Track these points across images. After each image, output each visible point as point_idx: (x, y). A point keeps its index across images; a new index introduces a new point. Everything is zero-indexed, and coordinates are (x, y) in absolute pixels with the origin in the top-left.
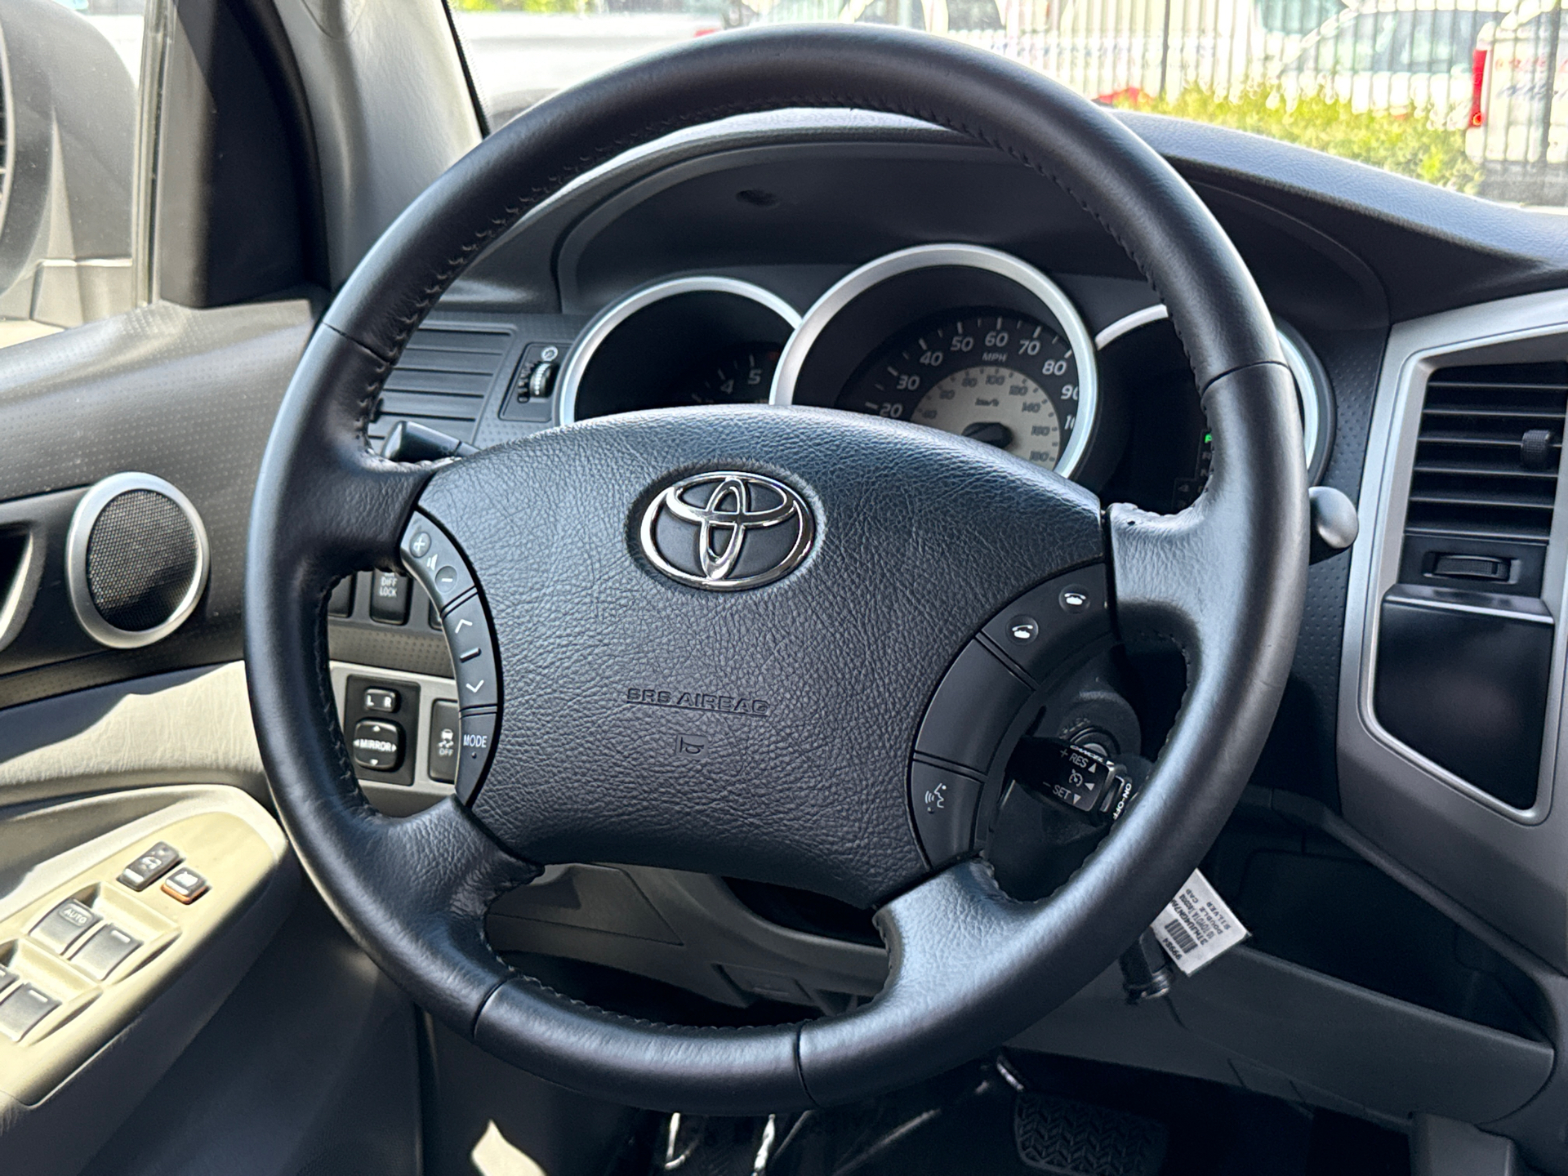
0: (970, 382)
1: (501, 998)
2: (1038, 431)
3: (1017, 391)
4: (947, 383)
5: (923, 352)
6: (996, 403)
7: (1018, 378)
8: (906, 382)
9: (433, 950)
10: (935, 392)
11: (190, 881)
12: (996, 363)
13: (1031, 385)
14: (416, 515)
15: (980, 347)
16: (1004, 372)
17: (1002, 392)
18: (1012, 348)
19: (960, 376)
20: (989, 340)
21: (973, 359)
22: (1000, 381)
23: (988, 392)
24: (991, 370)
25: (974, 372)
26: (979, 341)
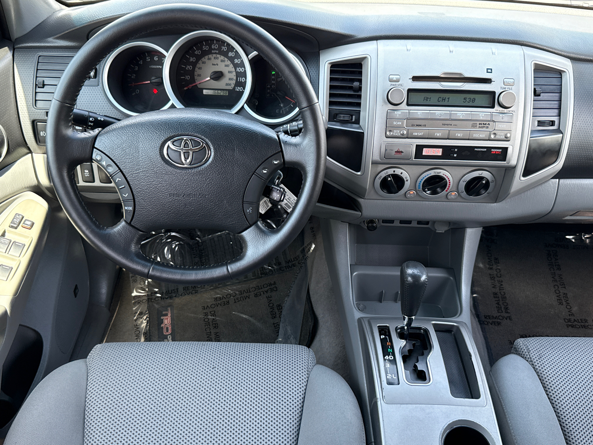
0: (209, 59)
1: (153, 269)
2: (230, 72)
3: (222, 61)
4: (203, 59)
5: (195, 51)
6: (217, 65)
7: (222, 58)
8: (192, 59)
9: (132, 260)
10: (200, 62)
11: (29, 223)
12: (216, 53)
13: (226, 59)
14: (95, 150)
15: (211, 49)
16: (218, 56)
17: (218, 61)
18: (219, 49)
19: (207, 57)
20: (213, 47)
21: (209, 52)
22: (217, 58)
23: (215, 62)
24: (214, 55)
25: (210, 56)
26: (210, 47)
